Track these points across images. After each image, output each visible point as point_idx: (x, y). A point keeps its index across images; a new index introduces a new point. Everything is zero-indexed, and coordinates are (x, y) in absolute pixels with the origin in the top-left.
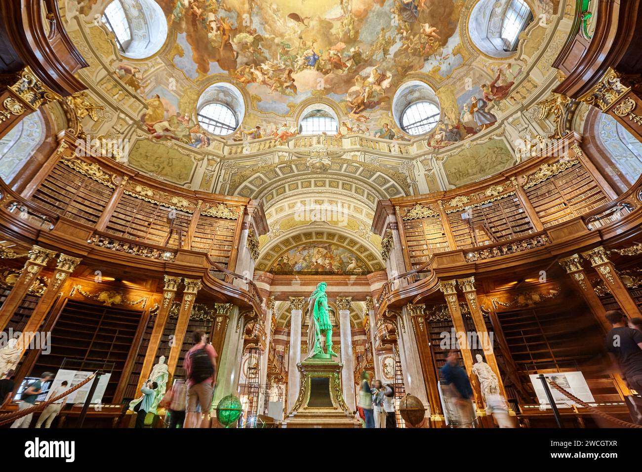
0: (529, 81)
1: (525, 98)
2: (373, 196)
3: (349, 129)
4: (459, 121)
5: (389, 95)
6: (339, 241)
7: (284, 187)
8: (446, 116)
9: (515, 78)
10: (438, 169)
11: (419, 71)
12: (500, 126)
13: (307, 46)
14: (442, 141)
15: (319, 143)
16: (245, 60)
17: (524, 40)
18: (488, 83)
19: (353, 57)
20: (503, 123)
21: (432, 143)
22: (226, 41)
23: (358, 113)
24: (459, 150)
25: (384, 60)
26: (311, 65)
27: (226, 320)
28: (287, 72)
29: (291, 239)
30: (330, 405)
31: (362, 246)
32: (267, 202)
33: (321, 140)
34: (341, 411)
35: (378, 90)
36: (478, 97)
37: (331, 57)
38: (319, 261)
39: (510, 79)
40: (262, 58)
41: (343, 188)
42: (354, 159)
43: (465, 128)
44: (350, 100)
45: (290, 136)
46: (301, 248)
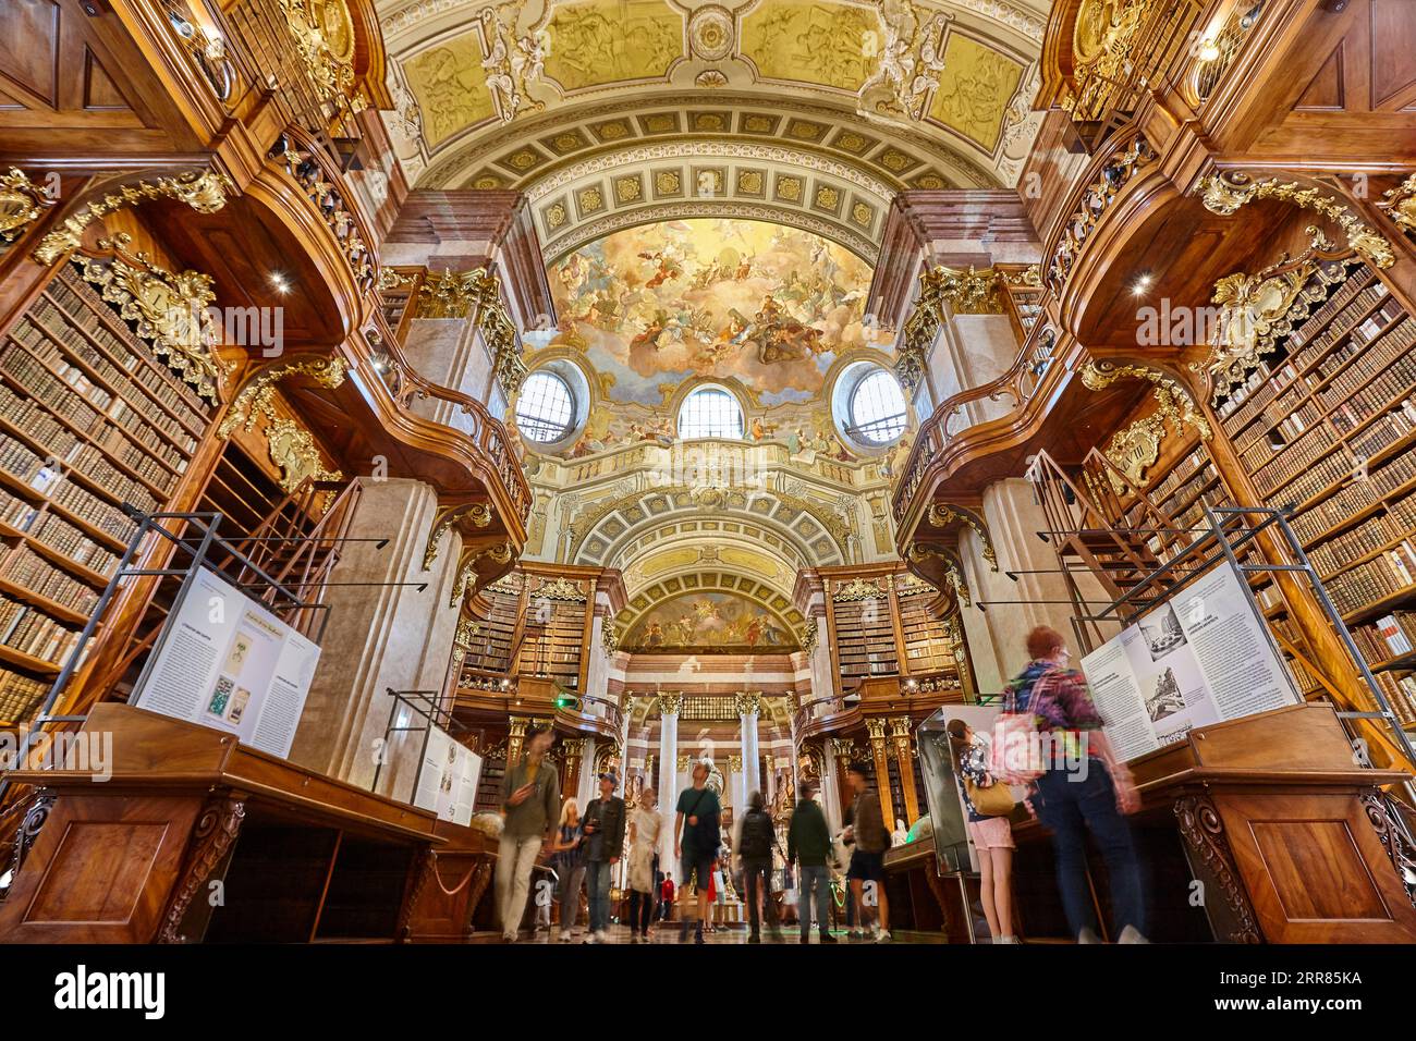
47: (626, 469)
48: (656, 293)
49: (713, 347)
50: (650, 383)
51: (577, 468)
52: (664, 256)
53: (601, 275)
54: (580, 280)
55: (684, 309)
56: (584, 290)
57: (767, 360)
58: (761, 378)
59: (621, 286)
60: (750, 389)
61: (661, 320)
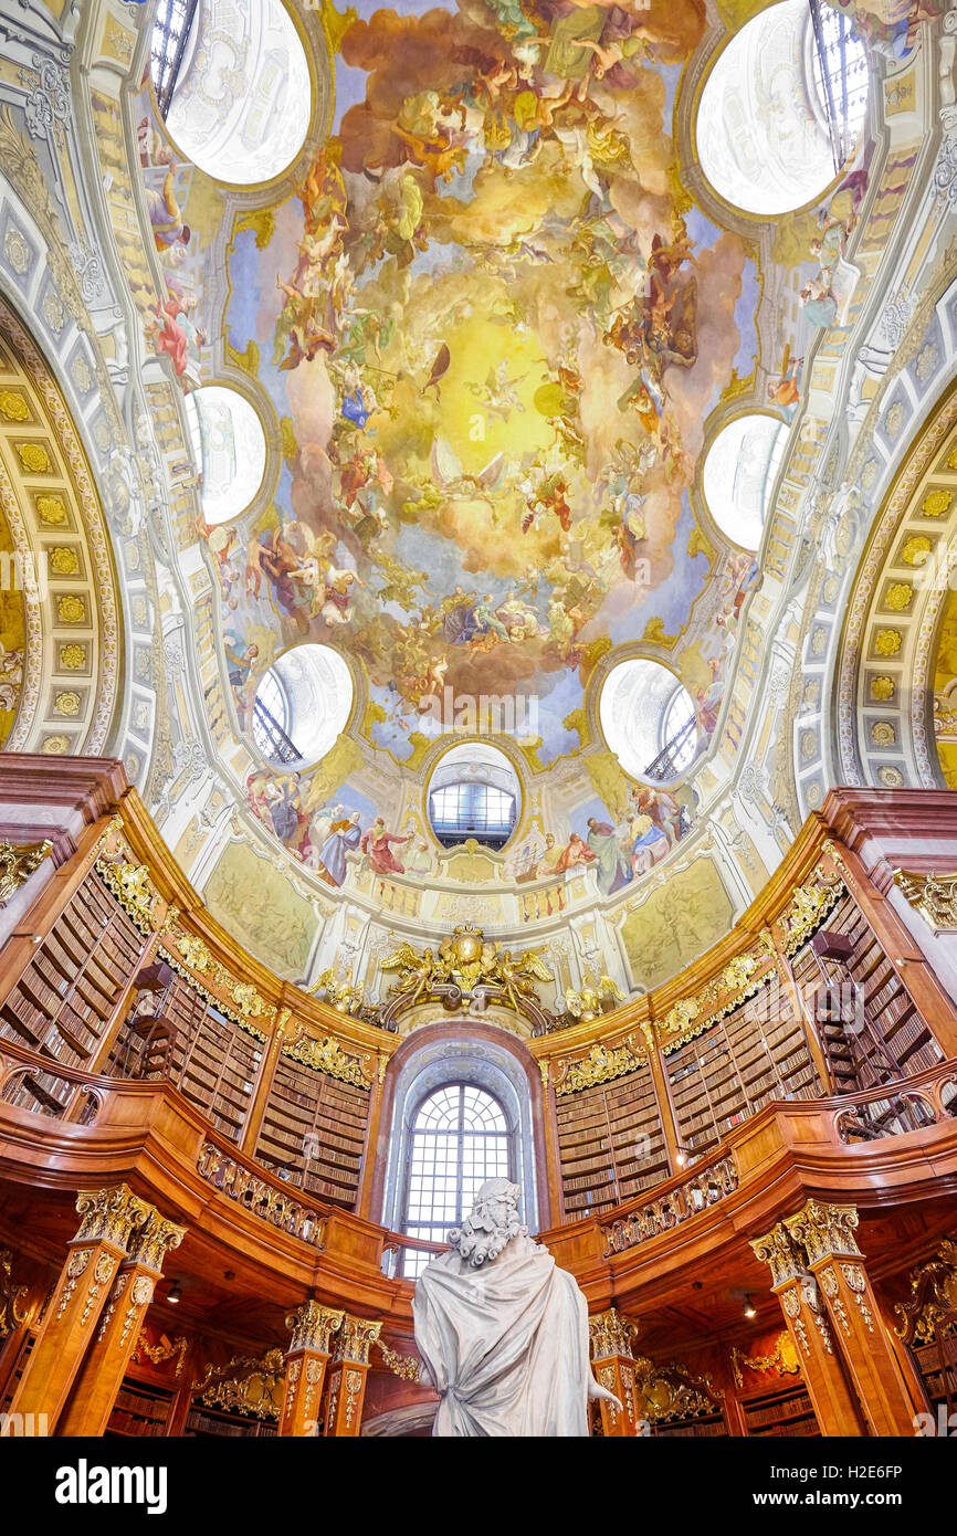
0: (416, 897)
1: (392, 908)
3: (224, 552)
4: (312, 814)
5: (314, 629)
8: (311, 779)
9: (411, 869)
10: (216, 840)
11: (369, 679)
12: (335, 899)
13: (383, 395)
14: (267, 802)
15: (175, 470)
16: (360, 202)
17: (467, 852)
18: (387, 828)
19: (369, 518)
20: (341, 899)
21: (256, 785)
22: (411, 150)
23: (262, 564)
24: (268, 854)
25: (372, 593)
26: (344, 406)
28: (328, 336)
33: (185, 476)
35: (317, 599)
36: (361, 824)
37: (362, 460)
39: (406, 863)
40: (361, 260)
42: (162, 605)
43: (306, 833)
44: (285, 534)
45: (177, 365)
47: (760, 666)
48: (579, 520)
49: (662, 447)
50: (680, 568)
51: (724, 738)
52: (533, 497)
53: (534, 589)
54: (530, 617)
55: (607, 482)
56: (544, 617)
57: (691, 353)
58: (715, 369)
59: (556, 565)
60: (727, 392)
61: (613, 521)
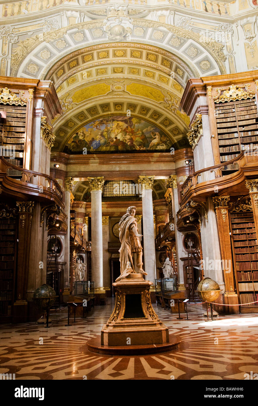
2: (182, 71)
6: (141, 113)
7: (77, 59)
27: (29, 217)
29: (86, 112)
30: (142, 315)
31: (166, 119)
32: (58, 78)
34: (151, 320)
38: (119, 137)
41: (147, 58)
42: (162, 21)
46: (97, 122)
